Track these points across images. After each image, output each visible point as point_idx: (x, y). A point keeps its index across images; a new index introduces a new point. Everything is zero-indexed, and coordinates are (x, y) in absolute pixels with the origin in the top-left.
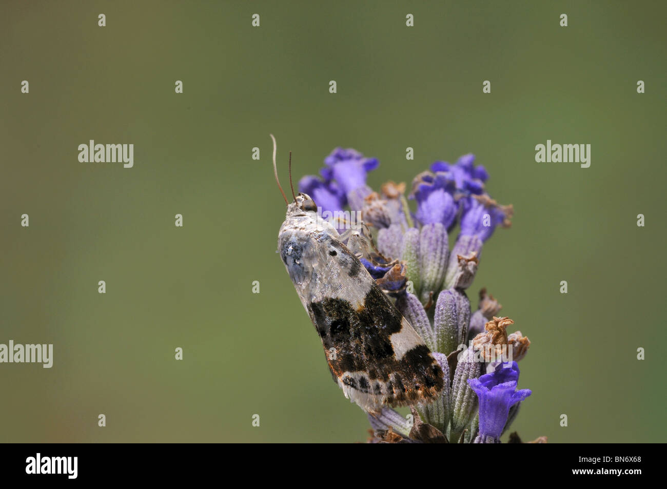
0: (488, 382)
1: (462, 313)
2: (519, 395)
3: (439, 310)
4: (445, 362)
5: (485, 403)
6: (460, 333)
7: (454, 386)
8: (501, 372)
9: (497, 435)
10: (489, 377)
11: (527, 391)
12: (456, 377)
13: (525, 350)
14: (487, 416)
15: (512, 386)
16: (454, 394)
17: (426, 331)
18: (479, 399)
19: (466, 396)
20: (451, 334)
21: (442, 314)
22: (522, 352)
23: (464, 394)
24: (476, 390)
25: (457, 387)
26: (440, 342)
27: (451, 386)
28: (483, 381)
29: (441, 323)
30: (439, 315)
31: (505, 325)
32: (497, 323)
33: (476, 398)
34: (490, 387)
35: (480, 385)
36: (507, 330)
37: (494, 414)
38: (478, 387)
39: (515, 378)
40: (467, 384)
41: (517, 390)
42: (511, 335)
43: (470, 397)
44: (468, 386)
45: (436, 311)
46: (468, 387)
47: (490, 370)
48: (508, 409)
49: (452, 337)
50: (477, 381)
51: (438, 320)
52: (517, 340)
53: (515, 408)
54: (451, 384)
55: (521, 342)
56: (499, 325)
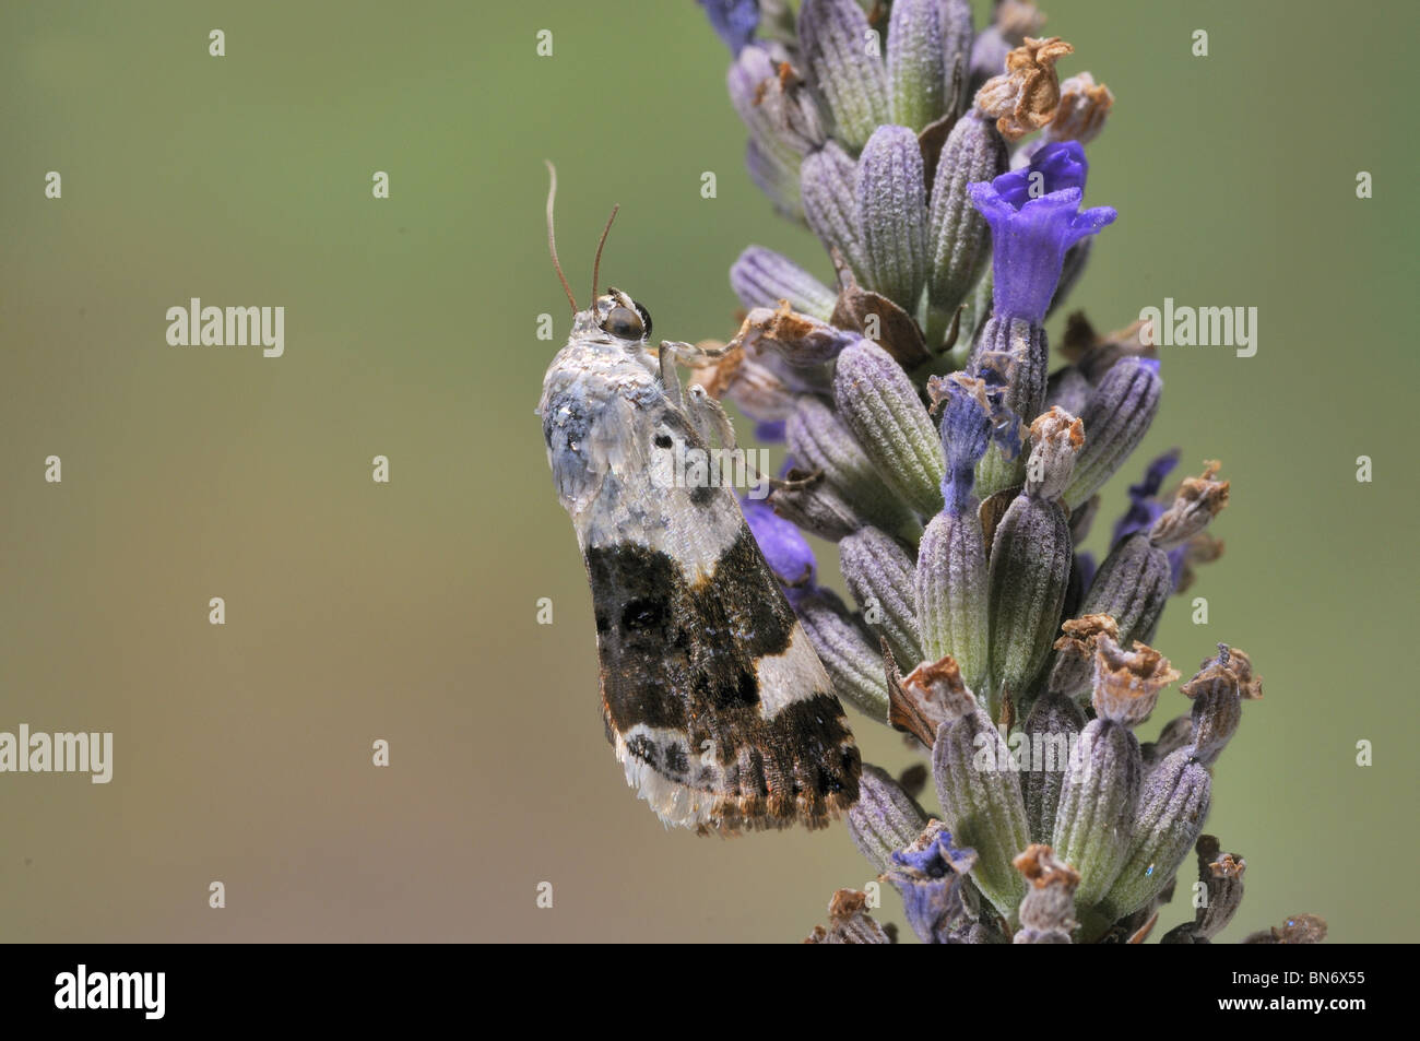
0: (1013, 190)
1: (953, 33)
2: (1087, 221)
4: (914, 148)
5: (1006, 241)
6: (948, 80)
7: (936, 202)
8: (1044, 166)
9: (1037, 315)
10: (1014, 179)
11: (1105, 210)
12: (939, 183)
13: (1102, 118)
14: (1013, 272)
15: (1071, 199)
16: (935, 221)
17: (872, 73)
18: (993, 231)
19: (963, 226)
20: (926, 81)
21: (906, 33)
22: (1094, 121)
23: (957, 221)
24: (986, 209)
25: (942, 205)
26: (901, 102)
27: (927, 204)
28: (1002, 189)
29: (904, 54)
30: (897, 35)
31: (1054, 57)
32: (1034, 51)
33: (987, 229)
34: (1018, 203)
35: (996, 198)
37: (1029, 267)
38: (990, 202)
39: (1078, 180)
40: (964, 198)
41: (1081, 210)
42: (1069, 80)
43: (971, 228)
44: (966, 201)
45: (891, 25)
46: (968, 204)
47: (1020, 161)
48: (1061, 255)
49: (929, 89)
50: (988, 190)
51: (896, 47)
52: (1083, 94)
53: (1077, 256)
54: (928, 198)
55: (1091, 98)
56: (1039, 57)
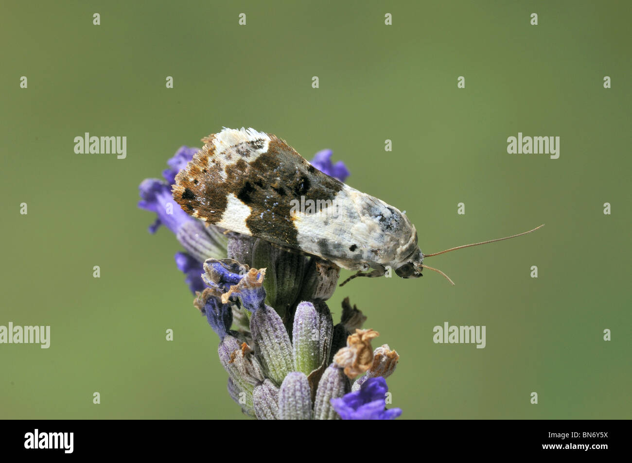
0: (353, 401)
1: (323, 327)
2: (388, 415)
3: (297, 324)
4: (305, 382)
6: (322, 349)
7: (317, 408)
8: (367, 390)
10: (354, 397)
12: (318, 399)
13: (394, 365)
15: (379, 406)
17: (286, 347)
20: (311, 350)
21: (301, 328)
22: (390, 367)
23: (327, 416)
24: (340, 412)
25: (320, 409)
26: (299, 360)
27: (313, 409)
28: (347, 401)
29: (300, 338)
30: (297, 330)
31: (370, 339)
32: (360, 336)
34: (355, 407)
35: (344, 406)
36: (373, 343)
38: (342, 408)
39: (382, 397)
40: (330, 406)
42: (378, 348)
45: (295, 324)
46: (332, 409)
47: (356, 388)
49: (313, 354)
50: (341, 402)
51: (297, 335)
52: (385, 354)
54: (313, 406)
55: (388, 356)
56: (363, 338)
